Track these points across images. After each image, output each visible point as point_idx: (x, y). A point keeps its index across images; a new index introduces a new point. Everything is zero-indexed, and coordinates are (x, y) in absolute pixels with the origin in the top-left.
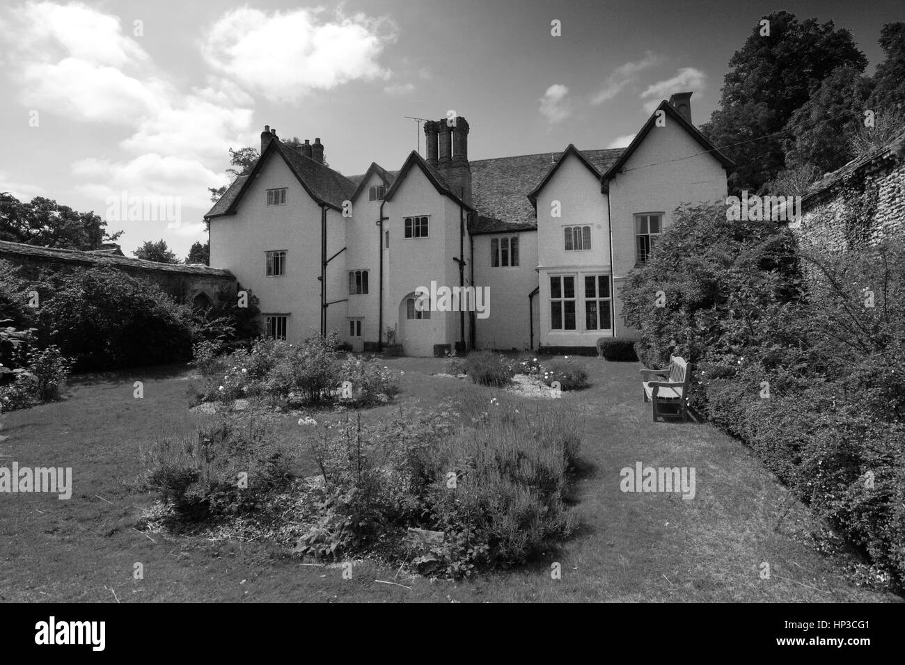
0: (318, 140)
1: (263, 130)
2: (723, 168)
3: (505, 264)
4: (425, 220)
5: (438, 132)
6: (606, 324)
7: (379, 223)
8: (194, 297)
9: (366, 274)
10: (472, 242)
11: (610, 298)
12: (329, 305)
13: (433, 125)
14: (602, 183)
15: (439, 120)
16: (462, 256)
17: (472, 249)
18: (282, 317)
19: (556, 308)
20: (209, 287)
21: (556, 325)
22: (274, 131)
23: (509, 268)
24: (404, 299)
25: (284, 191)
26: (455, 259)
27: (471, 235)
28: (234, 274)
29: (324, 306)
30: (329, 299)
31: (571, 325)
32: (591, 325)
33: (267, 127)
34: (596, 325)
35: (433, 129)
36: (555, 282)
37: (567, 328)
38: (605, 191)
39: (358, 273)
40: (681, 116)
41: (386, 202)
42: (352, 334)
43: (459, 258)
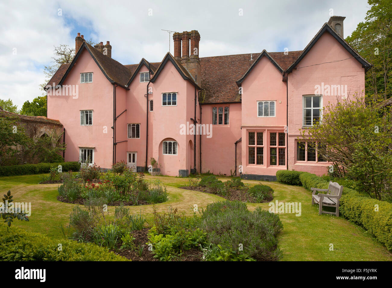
0: (108, 42)
1: (77, 36)
2: (362, 67)
3: (220, 123)
4: (174, 95)
5: (181, 40)
6: (282, 163)
7: (146, 96)
8: (40, 136)
9: (138, 126)
10: (201, 109)
11: (286, 146)
12: (118, 144)
13: (178, 35)
14: (284, 76)
15: (182, 32)
16: (195, 117)
17: (201, 113)
18: (90, 149)
19: (251, 151)
20: (48, 130)
21: (251, 161)
22: (83, 36)
23: (223, 126)
24: (162, 142)
25: (91, 74)
26: (192, 119)
27: (201, 105)
28: (62, 123)
29: (115, 144)
30: (118, 140)
31: (260, 162)
32: (272, 163)
33: (79, 34)
34: (276, 163)
35: (178, 38)
36: (251, 136)
37: (258, 163)
38: (285, 81)
39: (134, 125)
40: (337, 33)
41: (151, 83)
42: (130, 161)
43: (194, 119)
